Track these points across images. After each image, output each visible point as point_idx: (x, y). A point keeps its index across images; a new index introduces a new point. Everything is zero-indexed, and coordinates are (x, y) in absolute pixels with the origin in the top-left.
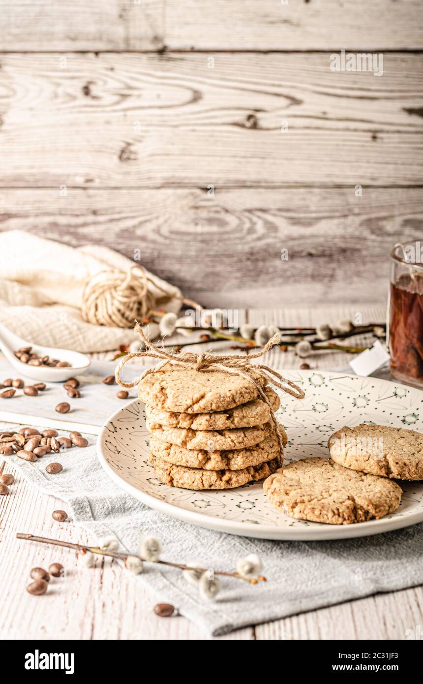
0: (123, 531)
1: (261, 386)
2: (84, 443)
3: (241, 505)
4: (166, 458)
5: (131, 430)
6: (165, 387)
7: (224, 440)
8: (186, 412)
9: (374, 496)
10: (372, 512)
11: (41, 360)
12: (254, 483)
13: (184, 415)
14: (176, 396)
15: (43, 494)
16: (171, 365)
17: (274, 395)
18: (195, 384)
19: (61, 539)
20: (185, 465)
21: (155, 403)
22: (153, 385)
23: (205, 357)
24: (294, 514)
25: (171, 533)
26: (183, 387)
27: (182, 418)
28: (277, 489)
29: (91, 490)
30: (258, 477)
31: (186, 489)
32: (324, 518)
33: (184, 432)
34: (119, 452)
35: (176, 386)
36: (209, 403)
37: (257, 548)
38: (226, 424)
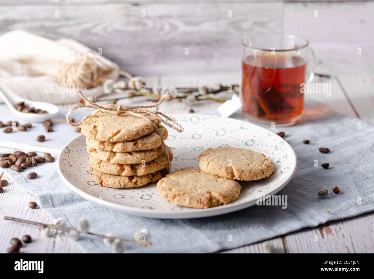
0: (70, 214)
1: (156, 125)
2: (52, 160)
3: (143, 197)
4: (98, 169)
5: (79, 152)
6: (97, 126)
7: (132, 158)
8: (109, 141)
9: (223, 191)
10: (222, 200)
11: (30, 110)
12: (152, 183)
13: (108, 143)
14: (102, 131)
15: (24, 192)
16: (102, 112)
17: (164, 130)
18: (115, 124)
19: (32, 220)
20: (109, 173)
21: (90, 136)
22: (90, 125)
23: (122, 107)
24: (174, 202)
25: (100, 215)
26: (108, 126)
27: (107, 145)
28: (165, 187)
29: (54, 189)
30: (154, 180)
31: (110, 187)
32: (192, 204)
33: (108, 153)
34: (71, 165)
35: (103, 126)
36: (123, 136)
37: (151, 224)
38: (134, 148)
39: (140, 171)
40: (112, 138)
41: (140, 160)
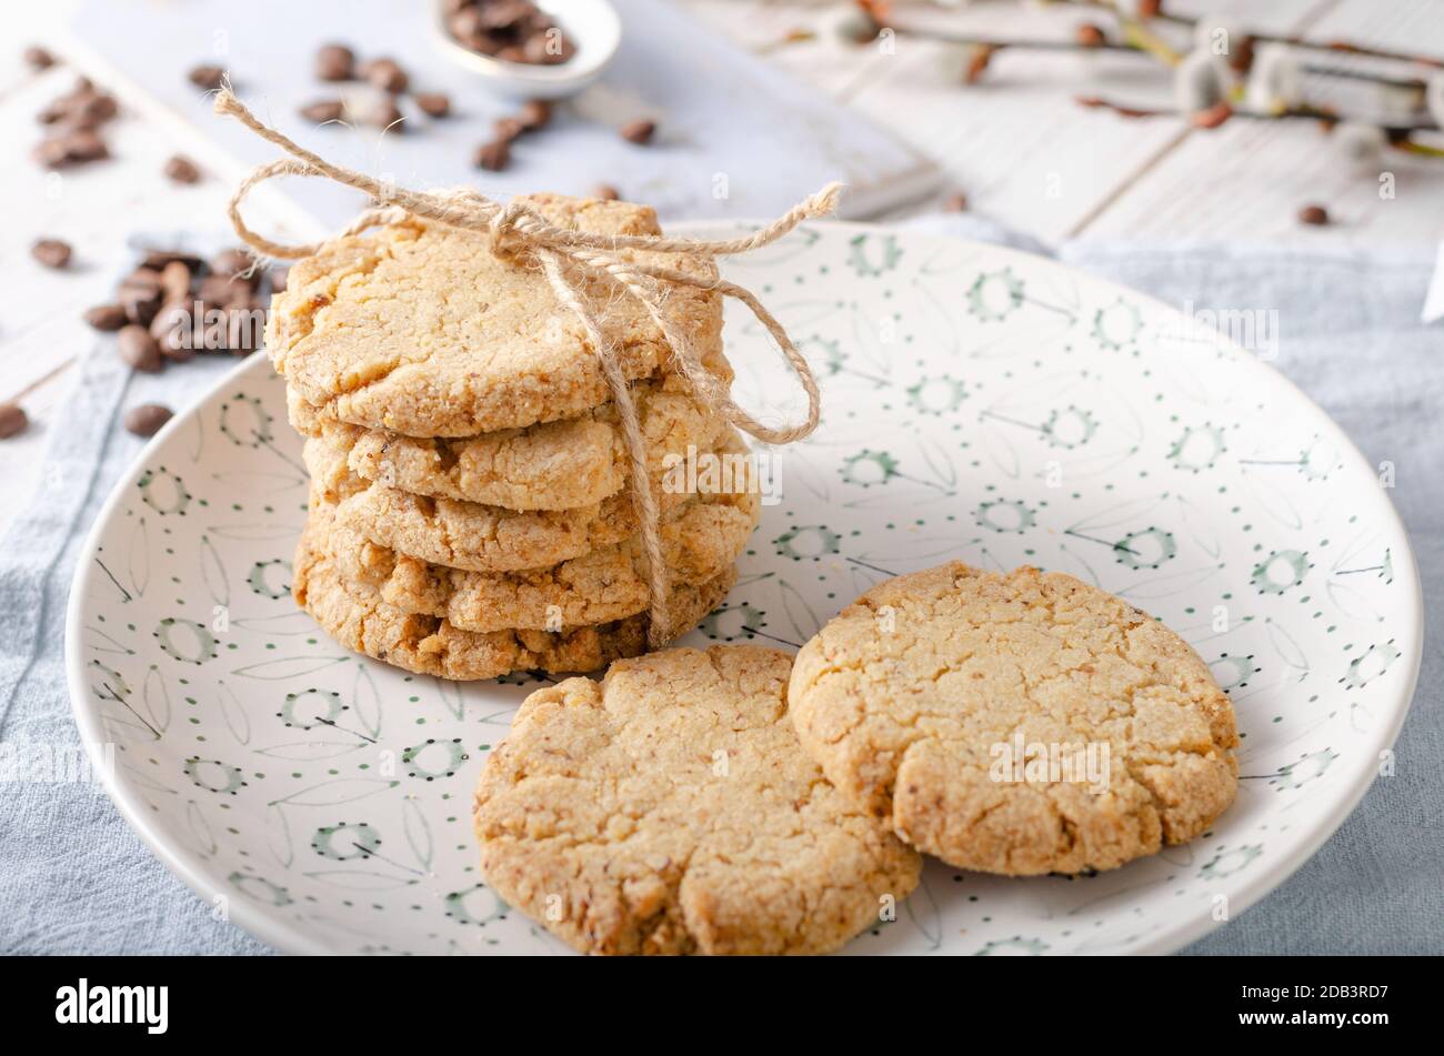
38: (430, 483)
39: (463, 607)
40: (332, 398)
41: (456, 554)
